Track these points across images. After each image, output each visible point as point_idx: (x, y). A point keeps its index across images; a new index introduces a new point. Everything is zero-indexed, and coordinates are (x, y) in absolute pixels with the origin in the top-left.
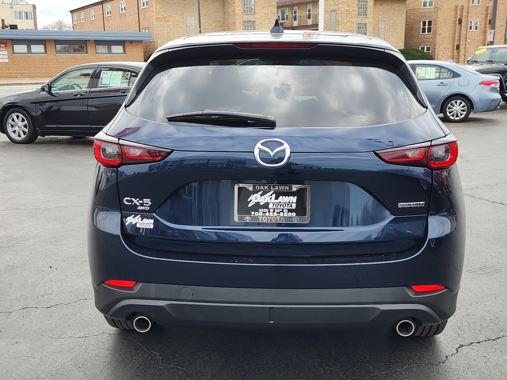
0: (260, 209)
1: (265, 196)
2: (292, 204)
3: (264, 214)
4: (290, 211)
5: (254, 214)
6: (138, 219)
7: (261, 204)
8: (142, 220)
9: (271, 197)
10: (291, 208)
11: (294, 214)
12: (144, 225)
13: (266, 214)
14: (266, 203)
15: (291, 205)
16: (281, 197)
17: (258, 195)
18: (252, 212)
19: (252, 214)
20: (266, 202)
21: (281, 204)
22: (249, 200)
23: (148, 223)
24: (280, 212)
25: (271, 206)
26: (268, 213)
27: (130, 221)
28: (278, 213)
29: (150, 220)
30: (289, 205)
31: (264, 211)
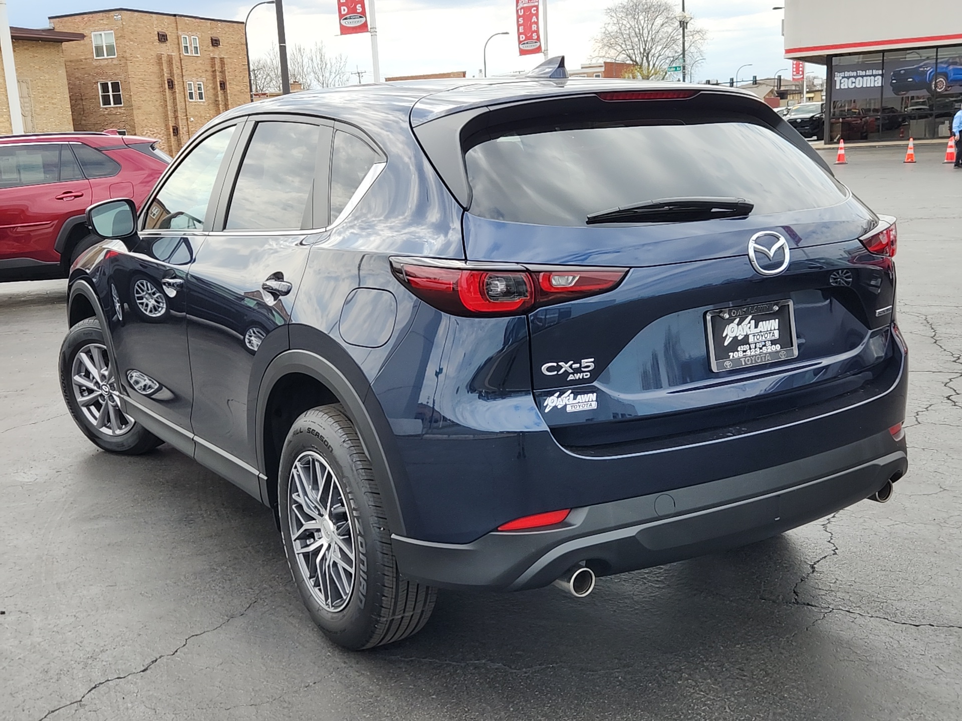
0: (739, 347)
1: (742, 324)
2: (775, 331)
3: (744, 354)
4: (773, 342)
5: (733, 357)
6: (568, 398)
7: (739, 338)
8: (575, 399)
9: (749, 325)
10: (773, 338)
11: (778, 347)
12: (580, 406)
13: (747, 353)
14: (745, 336)
15: (773, 333)
16: (761, 323)
17: (734, 325)
18: (730, 354)
19: (731, 357)
20: (745, 334)
21: (762, 333)
22: (724, 335)
23: (587, 401)
24: (763, 346)
25: (751, 339)
26: (749, 351)
27: (553, 405)
28: (761, 349)
29: (589, 395)
30: (771, 334)
31: (745, 349)
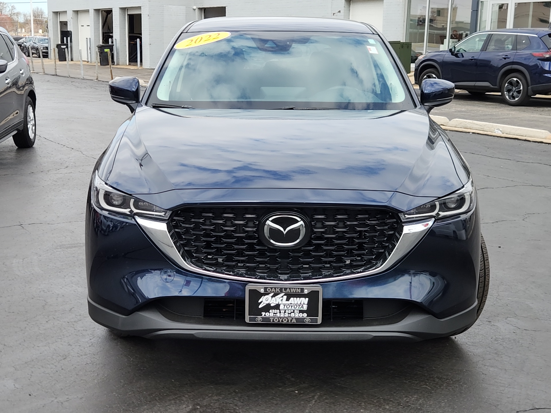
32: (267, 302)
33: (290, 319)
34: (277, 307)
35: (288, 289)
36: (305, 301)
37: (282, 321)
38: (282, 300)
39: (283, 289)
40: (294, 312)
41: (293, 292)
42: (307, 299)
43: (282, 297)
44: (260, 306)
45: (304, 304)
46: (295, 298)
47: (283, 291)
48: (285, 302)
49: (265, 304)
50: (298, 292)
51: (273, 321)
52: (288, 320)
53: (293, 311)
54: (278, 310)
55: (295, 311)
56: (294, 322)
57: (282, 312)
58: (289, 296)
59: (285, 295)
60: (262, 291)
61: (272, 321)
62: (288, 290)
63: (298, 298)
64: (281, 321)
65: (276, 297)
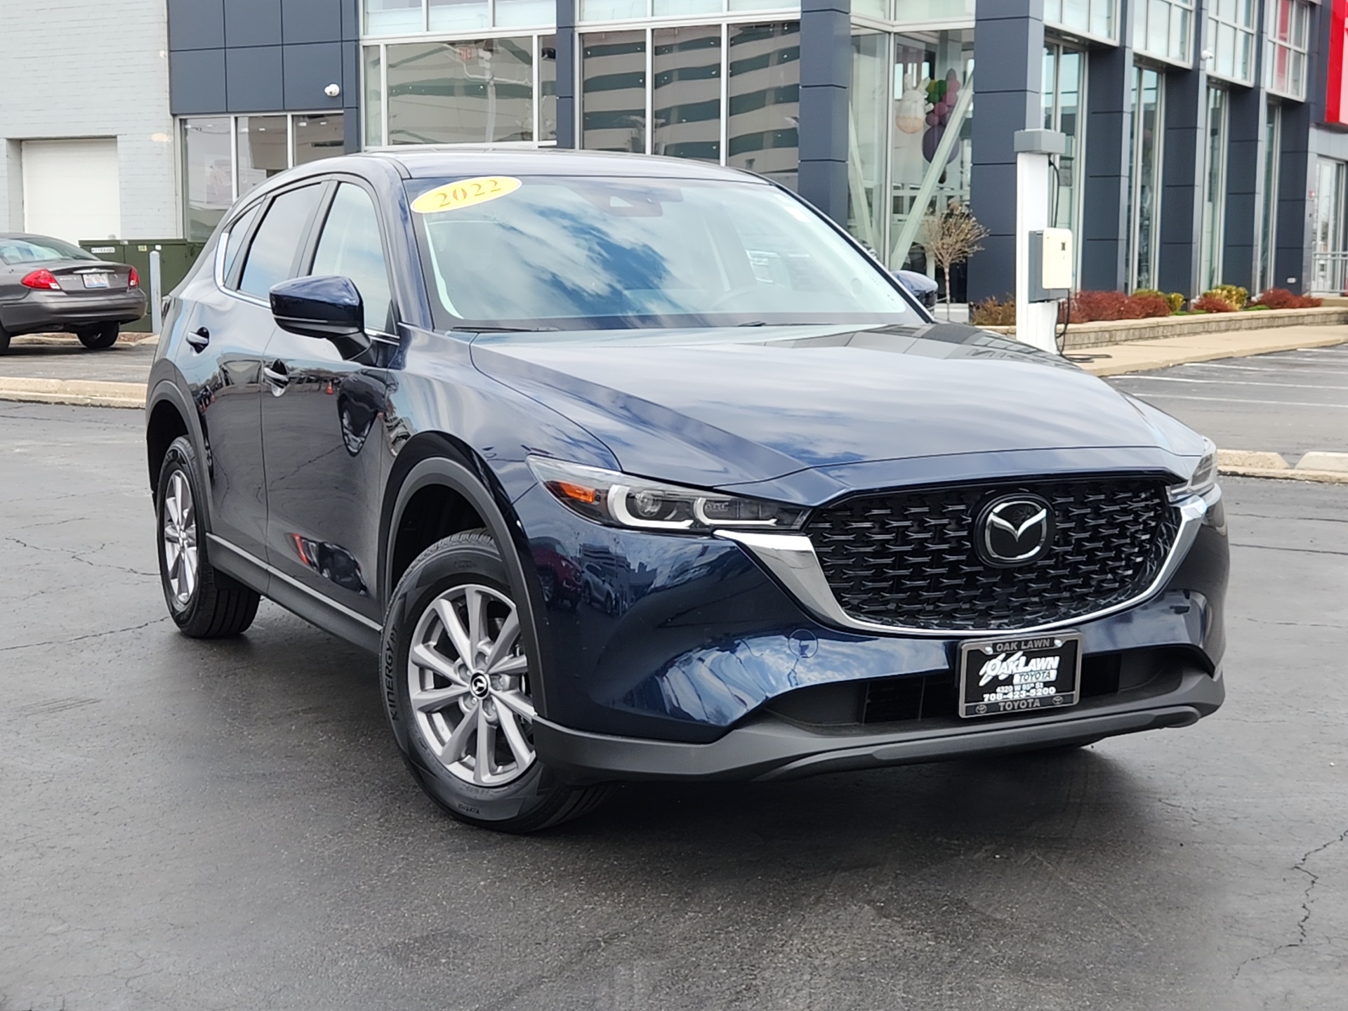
32: (994, 674)
33: (1030, 701)
34: (1009, 681)
35: (1031, 642)
36: (1054, 662)
37: (1019, 708)
38: (1017, 666)
39: (1023, 643)
40: (1034, 688)
41: (1038, 647)
42: (1057, 658)
43: (1018, 659)
44: (982, 683)
45: (1052, 669)
46: (1038, 659)
47: (1023, 647)
48: (1022, 669)
49: (990, 678)
50: (1046, 646)
51: (1005, 709)
52: (1028, 703)
53: (1033, 685)
54: (1011, 687)
55: (1037, 684)
56: (1037, 707)
57: (1017, 688)
58: (1030, 656)
59: (1023, 655)
60: (989, 650)
61: (1002, 709)
62: (1030, 645)
63: (1043, 659)
64: (1016, 707)
65: (1009, 661)
